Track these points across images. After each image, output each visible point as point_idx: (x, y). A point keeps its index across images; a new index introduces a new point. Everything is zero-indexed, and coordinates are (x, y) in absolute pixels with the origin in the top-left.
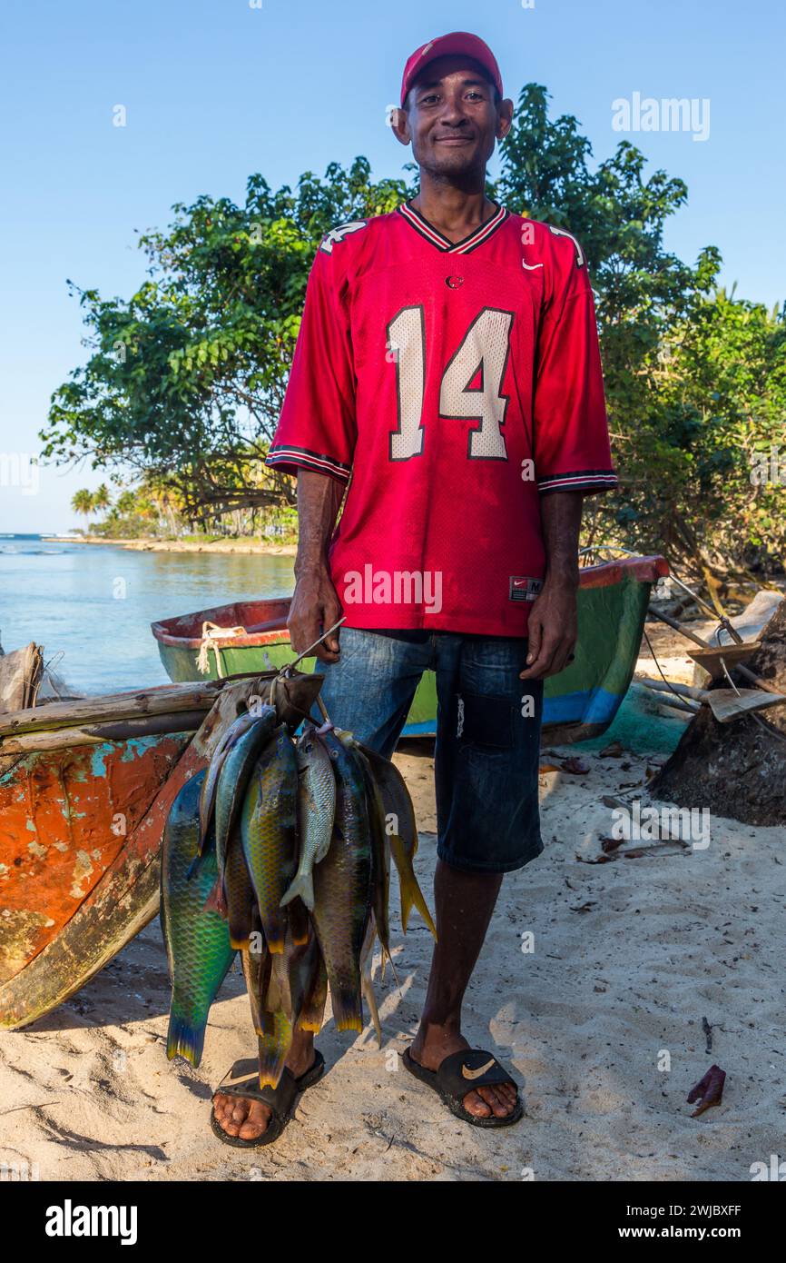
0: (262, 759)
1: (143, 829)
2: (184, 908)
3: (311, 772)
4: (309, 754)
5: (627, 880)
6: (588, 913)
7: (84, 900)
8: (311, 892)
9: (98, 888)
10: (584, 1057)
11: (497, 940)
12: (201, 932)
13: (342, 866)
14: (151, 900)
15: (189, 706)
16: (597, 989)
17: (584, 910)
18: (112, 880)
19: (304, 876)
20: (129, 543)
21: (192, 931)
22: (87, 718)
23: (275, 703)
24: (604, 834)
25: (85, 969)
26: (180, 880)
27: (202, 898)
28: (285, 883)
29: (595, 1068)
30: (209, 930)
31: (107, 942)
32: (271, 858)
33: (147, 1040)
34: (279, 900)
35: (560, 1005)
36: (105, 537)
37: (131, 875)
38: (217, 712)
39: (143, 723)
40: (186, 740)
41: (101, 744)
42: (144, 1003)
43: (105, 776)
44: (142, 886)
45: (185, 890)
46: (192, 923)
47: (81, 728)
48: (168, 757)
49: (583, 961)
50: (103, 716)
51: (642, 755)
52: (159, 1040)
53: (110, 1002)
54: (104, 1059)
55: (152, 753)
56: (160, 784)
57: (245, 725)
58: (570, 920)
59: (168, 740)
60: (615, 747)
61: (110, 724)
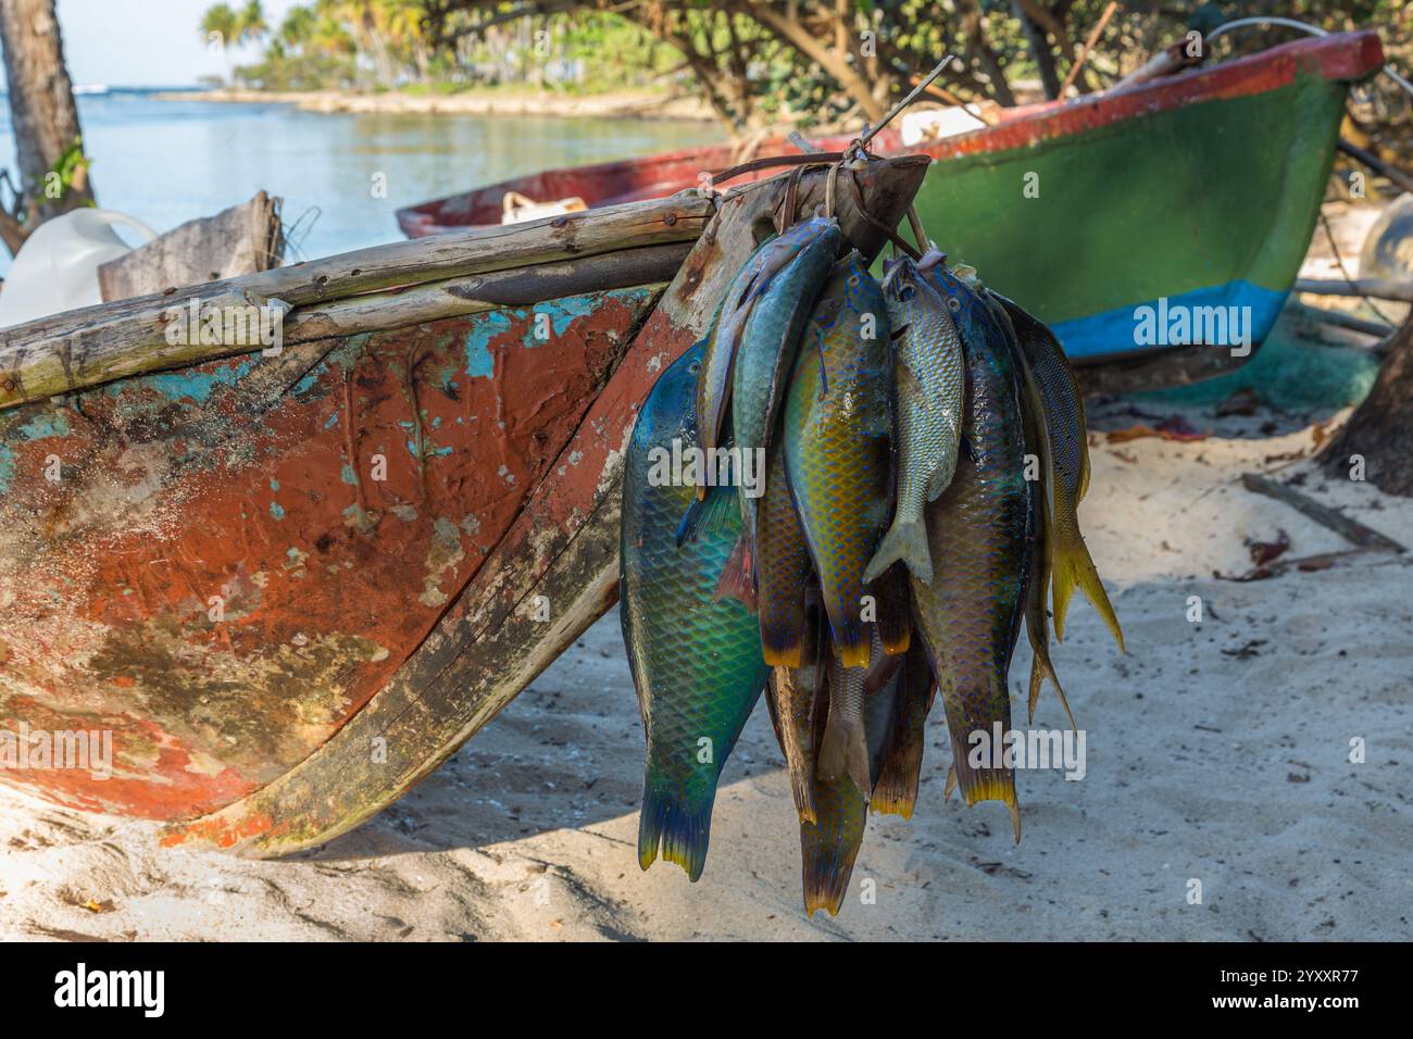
0: (821, 314)
1: (561, 472)
2: (671, 598)
3: (914, 337)
4: (909, 303)
5: (1314, 605)
6: (1254, 659)
7: (447, 610)
8: (925, 552)
9: (473, 586)
10: (1293, 883)
11: (1101, 704)
12: (704, 639)
13: (973, 508)
14: (579, 601)
15: (653, 235)
16: (1292, 778)
17: (1247, 653)
18: (502, 569)
19: (907, 526)
20: (306, 99)
21: (686, 637)
22: (456, 266)
23: (835, 213)
24: (1251, 535)
25: (449, 733)
26: (663, 546)
27: (707, 578)
28: (871, 540)
29: (1321, 900)
30: (720, 636)
31: (491, 682)
32: (846, 494)
33: (530, 870)
34: (862, 571)
35: (1237, 803)
36: (264, 89)
37: (539, 557)
38: (712, 241)
39: (565, 271)
40: (648, 301)
41: (485, 314)
42: (509, 814)
43: (490, 375)
44: (562, 576)
45: (672, 564)
46: (687, 624)
47: (447, 284)
48: (613, 335)
49: (1260, 734)
50: (488, 260)
51: (1292, 412)
52: (551, 870)
53: (451, 812)
54: (462, 901)
55: (582, 327)
56: (594, 387)
57: (780, 255)
58: (1225, 671)
59: (613, 303)
60: (1244, 398)
61: (502, 276)
